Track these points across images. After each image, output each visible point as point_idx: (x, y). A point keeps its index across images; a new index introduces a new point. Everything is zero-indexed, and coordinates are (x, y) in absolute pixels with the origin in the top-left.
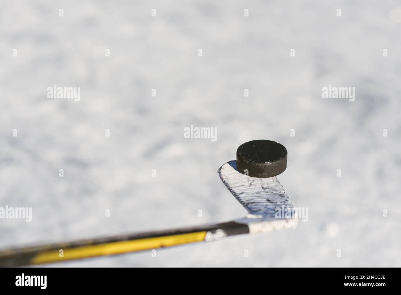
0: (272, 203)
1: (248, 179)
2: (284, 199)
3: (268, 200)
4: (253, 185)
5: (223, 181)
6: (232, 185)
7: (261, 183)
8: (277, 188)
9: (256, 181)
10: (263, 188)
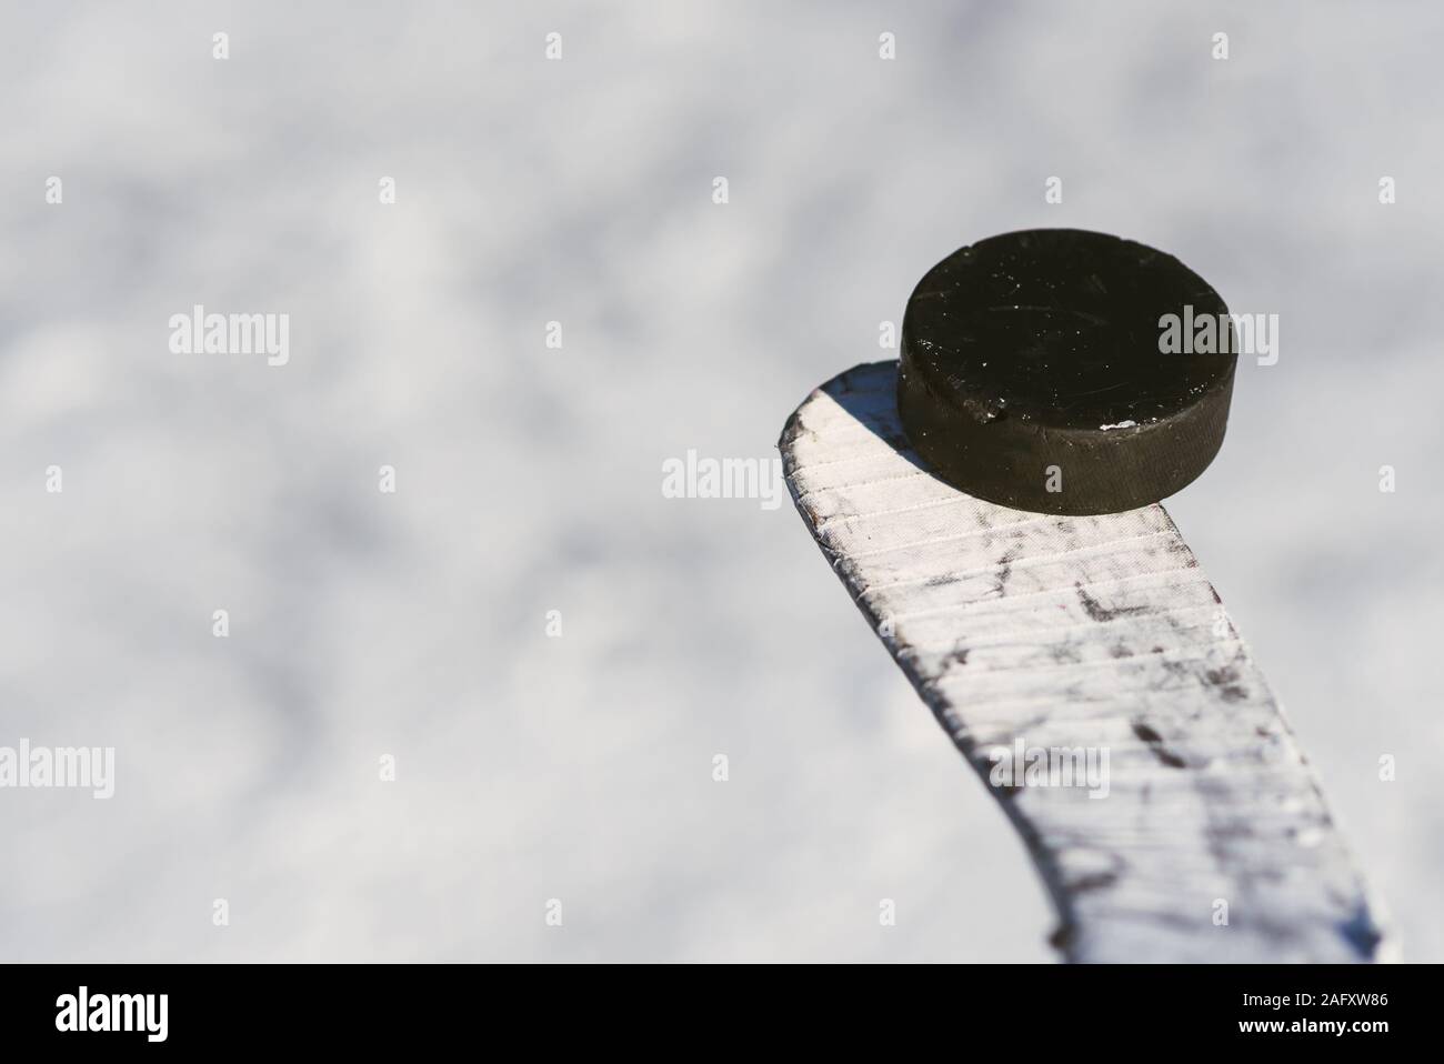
0: (1174, 762)
1: (983, 522)
2: (1251, 715)
3: (1146, 734)
4: (1023, 577)
5: (816, 536)
6: (885, 576)
7: (1071, 565)
8: (1183, 612)
9: (1037, 537)
10: (1091, 606)
